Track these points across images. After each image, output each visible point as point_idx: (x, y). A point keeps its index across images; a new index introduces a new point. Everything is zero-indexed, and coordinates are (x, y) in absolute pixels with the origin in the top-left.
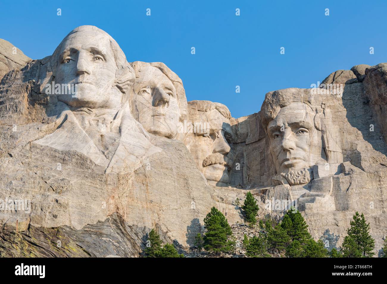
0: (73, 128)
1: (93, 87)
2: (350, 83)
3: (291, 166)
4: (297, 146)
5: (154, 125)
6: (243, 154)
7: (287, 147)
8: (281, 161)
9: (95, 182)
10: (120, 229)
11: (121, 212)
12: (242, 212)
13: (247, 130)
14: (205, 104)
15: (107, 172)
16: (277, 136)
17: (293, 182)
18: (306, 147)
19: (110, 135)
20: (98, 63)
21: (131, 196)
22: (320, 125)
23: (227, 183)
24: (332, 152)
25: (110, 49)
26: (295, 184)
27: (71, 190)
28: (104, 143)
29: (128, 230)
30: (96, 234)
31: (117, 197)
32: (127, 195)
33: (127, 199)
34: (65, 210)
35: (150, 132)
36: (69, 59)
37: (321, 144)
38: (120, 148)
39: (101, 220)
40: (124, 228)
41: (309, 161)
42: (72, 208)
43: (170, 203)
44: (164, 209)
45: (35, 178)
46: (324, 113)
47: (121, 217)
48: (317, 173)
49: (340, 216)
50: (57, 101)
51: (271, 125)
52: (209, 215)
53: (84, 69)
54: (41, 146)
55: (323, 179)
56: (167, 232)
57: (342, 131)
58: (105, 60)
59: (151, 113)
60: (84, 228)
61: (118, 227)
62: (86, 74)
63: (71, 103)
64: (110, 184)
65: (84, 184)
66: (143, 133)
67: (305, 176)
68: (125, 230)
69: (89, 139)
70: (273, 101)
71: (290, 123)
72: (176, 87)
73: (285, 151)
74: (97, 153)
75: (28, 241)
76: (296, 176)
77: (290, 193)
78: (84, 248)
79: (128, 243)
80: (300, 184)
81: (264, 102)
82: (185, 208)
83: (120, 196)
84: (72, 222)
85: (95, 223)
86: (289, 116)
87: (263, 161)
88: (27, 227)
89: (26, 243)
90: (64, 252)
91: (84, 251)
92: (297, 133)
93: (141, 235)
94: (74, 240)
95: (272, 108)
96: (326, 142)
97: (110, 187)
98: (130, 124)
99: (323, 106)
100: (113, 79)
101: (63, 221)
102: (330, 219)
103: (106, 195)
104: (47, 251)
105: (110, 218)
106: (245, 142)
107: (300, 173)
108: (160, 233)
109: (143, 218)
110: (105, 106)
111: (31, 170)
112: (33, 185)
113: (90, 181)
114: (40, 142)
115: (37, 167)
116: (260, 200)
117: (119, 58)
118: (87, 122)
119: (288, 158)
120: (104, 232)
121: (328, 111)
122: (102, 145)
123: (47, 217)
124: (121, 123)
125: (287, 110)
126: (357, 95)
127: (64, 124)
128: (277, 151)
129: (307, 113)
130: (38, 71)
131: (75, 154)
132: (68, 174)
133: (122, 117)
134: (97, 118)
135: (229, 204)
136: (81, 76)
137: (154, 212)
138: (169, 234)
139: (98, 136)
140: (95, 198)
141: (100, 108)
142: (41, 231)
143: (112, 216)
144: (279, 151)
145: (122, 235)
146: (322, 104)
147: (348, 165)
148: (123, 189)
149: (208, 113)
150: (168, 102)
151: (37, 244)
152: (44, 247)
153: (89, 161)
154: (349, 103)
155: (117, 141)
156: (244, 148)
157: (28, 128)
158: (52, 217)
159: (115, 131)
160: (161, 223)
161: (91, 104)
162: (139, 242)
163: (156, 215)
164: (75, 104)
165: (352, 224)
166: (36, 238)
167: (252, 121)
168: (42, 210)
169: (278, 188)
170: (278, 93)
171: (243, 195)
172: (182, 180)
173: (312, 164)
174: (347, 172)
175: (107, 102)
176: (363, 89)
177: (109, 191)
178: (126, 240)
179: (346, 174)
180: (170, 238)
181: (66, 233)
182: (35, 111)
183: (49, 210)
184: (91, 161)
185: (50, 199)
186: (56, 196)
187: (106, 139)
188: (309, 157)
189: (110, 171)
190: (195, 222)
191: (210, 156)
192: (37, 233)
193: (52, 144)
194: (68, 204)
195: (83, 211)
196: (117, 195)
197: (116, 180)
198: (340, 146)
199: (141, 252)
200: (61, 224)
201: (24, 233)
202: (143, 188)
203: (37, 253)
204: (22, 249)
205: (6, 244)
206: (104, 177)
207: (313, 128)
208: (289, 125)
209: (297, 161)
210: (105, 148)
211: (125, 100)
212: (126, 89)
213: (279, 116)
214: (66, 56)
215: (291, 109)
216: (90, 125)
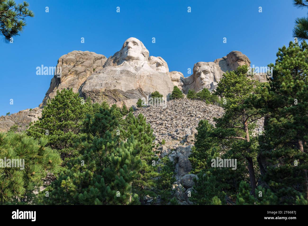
0: (126, 65)
1: (133, 52)
2: (221, 61)
4: (206, 78)
8: (200, 83)
9: (132, 78)
10: (141, 93)
11: (141, 87)
13: (189, 80)
18: (209, 78)
19: (139, 67)
20: (135, 46)
22: (213, 71)
24: (218, 79)
27: (122, 79)
29: (144, 93)
30: (131, 93)
31: (140, 82)
33: (143, 83)
34: (119, 84)
36: (126, 46)
37: (213, 77)
38: (142, 69)
39: (133, 89)
42: (122, 85)
44: (158, 88)
45: (110, 77)
47: (141, 89)
48: (213, 84)
50: (122, 60)
51: (197, 73)
54: (115, 70)
58: (138, 45)
60: (127, 91)
62: (131, 48)
63: (126, 59)
65: (128, 78)
67: (209, 86)
69: (131, 67)
70: (196, 65)
72: (165, 64)
73: (202, 79)
74: (133, 70)
76: (206, 87)
78: (125, 96)
81: (194, 67)
84: (122, 89)
85: (131, 90)
88: (105, 90)
89: (104, 95)
90: (117, 97)
92: (205, 74)
93: (148, 94)
94: (122, 93)
95: (196, 68)
96: (215, 76)
97: (137, 79)
99: (213, 66)
100: (141, 51)
103: (135, 82)
104: (111, 97)
106: (188, 84)
109: (149, 90)
110: (138, 59)
111: (109, 75)
112: (109, 79)
113: (130, 77)
117: (143, 46)
119: (202, 81)
120: (134, 93)
121: (215, 67)
124: (143, 65)
125: (201, 68)
126: (224, 64)
127: (123, 65)
129: (208, 68)
130: (116, 54)
131: (126, 70)
134: (135, 63)
136: (129, 49)
137: (154, 88)
139: (134, 66)
140: (131, 82)
141: (136, 60)
142: (110, 91)
143: (138, 88)
144: (199, 81)
145: (141, 95)
148: (142, 80)
149: (176, 74)
150: (161, 65)
151: (108, 95)
153: (130, 72)
154: (222, 66)
156: (188, 86)
158: (114, 86)
159: (141, 66)
161: (133, 58)
164: (127, 59)
167: (190, 78)
168: (111, 85)
170: (198, 63)
172: (165, 82)
176: (226, 62)
178: (143, 96)
181: (119, 91)
184: (131, 72)
185: (114, 82)
186: (117, 81)
187: (137, 67)
188: (210, 81)
189: (138, 74)
190: (169, 94)
192: (108, 92)
194: (121, 83)
195: (126, 86)
197: (139, 77)
198: (220, 77)
200: (117, 89)
201: (103, 92)
202: (150, 81)
203: (108, 98)
204: (102, 97)
205: (97, 96)
206: (135, 76)
207: (211, 72)
208: (202, 71)
209: (206, 82)
210: (137, 69)
211: (145, 59)
212: (145, 55)
213: (199, 69)
214: (125, 45)
215: (203, 67)
216: (132, 64)
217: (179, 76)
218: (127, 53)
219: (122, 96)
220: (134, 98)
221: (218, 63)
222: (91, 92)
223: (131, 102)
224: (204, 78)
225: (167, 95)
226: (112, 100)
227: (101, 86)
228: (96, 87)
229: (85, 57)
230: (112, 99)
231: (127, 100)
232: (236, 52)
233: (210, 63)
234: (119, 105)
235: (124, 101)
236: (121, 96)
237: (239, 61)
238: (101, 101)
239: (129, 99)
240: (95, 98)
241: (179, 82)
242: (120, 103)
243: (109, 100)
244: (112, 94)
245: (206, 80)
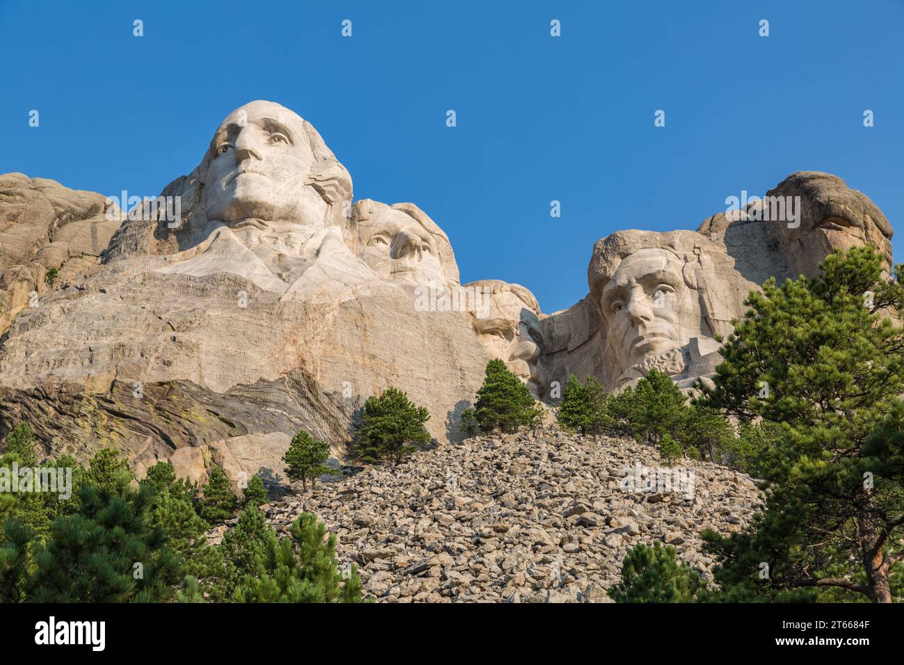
0: (227, 247)
1: (266, 180)
2: (738, 225)
4: (657, 315)
6: (564, 370)
7: (639, 314)
8: (629, 344)
9: (259, 316)
10: (307, 398)
11: (309, 368)
13: (569, 329)
15: (283, 300)
16: (619, 305)
18: (673, 316)
19: (298, 256)
20: (277, 146)
21: (330, 340)
22: (694, 279)
24: (721, 323)
25: (302, 129)
27: (207, 325)
28: (282, 264)
29: (325, 400)
30: (254, 401)
31: (301, 341)
32: (323, 338)
33: (321, 346)
34: (189, 354)
36: (226, 147)
37: (699, 311)
38: (313, 269)
39: (265, 377)
40: (316, 396)
41: (680, 340)
42: (206, 354)
43: (412, 367)
44: (400, 374)
45: (140, 314)
46: (699, 261)
47: (309, 377)
48: (696, 351)
50: (206, 221)
51: (607, 288)
53: (248, 147)
54: (164, 275)
58: (291, 142)
59: (390, 268)
60: (230, 390)
61: (301, 393)
62: (252, 158)
63: (227, 213)
64: (288, 320)
65: (237, 319)
67: (674, 360)
68: (317, 400)
69: (254, 257)
70: (606, 249)
71: (639, 276)
72: (438, 242)
73: (635, 322)
74: (266, 275)
75: (108, 410)
76: (659, 362)
78: (223, 415)
79: (323, 423)
81: (592, 258)
82: (444, 385)
83: (308, 339)
84: (206, 380)
85: (253, 381)
86: (637, 267)
88: (109, 385)
89: (104, 414)
90: (179, 423)
91: (222, 420)
92: (653, 294)
93: (350, 410)
94: (201, 403)
95: (607, 260)
96: (708, 305)
97: (288, 325)
98: (339, 249)
100: (307, 172)
101: (183, 370)
103: (279, 337)
104: (145, 424)
105: (287, 379)
106: (566, 349)
107: (665, 357)
110: (290, 215)
111: (135, 304)
112: (132, 323)
113: (247, 314)
114: (163, 271)
115: (147, 299)
117: (318, 146)
118: (254, 239)
119: (640, 335)
120: (270, 398)
121: (705, 258)
122: (280, 266)
123: (151, 365)
124: (321, 247)
125: (631, 261)
126: (755, 238)
127: (213, 246)
128: (620, 333)
129: (668, 262)
131: (225, 277)
132: (207, 306)
133: (324, 238)
134: (275, 235)
136: (243, 162)
137: (377, 374)
139: (273, 256)
140: (256, 342)
141: (281, 221)
143: (291, 374)
144: (623, 331)
145: (310, 408)
146: (695, 248)
148: (315, 328)
149: (499, 295)
151: (126, 413)
152: (139, 417)
154: (742, 251)
155: (309, 261)
156: (566, 359)
157: (147, 259)
158: (162, 365)
159: (309, 253)
161: (263, 209)
162: (345, 423)
163: (384, 381)
166: (124, 403)
167: (576, 315)
168: (142, 355)
170: (615, 236)
172: (438, 340)
173: (685, 342)
175: (294, 208)
177: (286, 330)
178: (318, 417)
181: (188, 391)
183: (157, 355)
184: (254, 286)
185: (161, 337)
186: (175, 334)
187: (289, 259)
188: (678, 332)
189: (290, 298)
192: (127, 393)
193: (186, 271)
194: (197, 346)
196: (302, 338)
197: (300, 313)
198: (734, 311)
199: (350, 439)
200: (179, 377)
201: (100, 397)
202: (355, 331)
203: (125, 431)
204: (94, 426)
205: (64, 421)
206: (276, 307)
207: (683, 285)
208: (638, 280)
209: (659, 338)
210: (284, 269)
211: (331, 217)
212: (332, 194)
213: (619, 271)
214: (221, 142)
215: (639, 256)
216: (261, 242)
217: (516, 304)
218: (232, 183)
219: (202, 419)
220: (271, 426)
221: (719, 235)
222: (34, 396)
224: (649, 313)
225: (452, 409)
226: (150, 439)
227: (87, 362)
228: (58, 371)
230: (147, 433)
231: (230, 440)
232: (813, 178)
233: (678, 236)
234: (187, 466)
235: (214, 444)
236: (199, 415)
237: (830, 228)
238: (89, 445)
239: (245, 431)
240: (55, 432)
241: (515, 339)
242: (194, 456)
243: (133, 440)
244: (152, 409)
245: (659, 324)
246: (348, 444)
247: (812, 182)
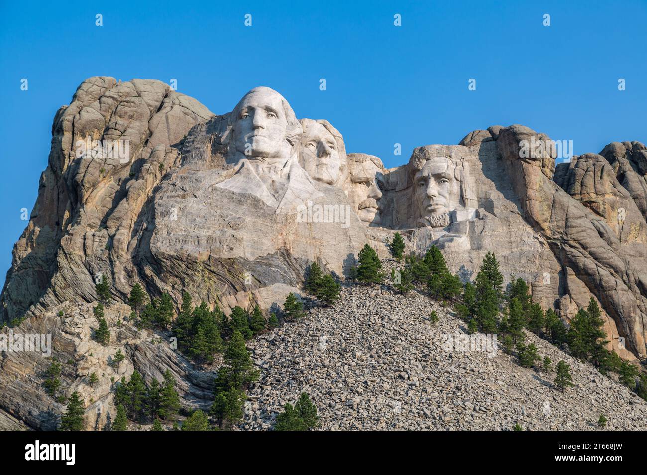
0: (249, 174)
1: (266, 139)
2: (486, 141)
3: (434, 210)
4: (440, 194)
5: (318, 173)
6: (393, 200)
7: (431, 195)
8: (425, 206)
9: (267, 221)
10: (287, 261)
11: (288, 246)
12: (391, 249)
13: (397, 179)
14: (362, 156)
15: (277, 213)
16: (423, 185)
17: (435, 225)
18: (447, 195)
19: (281, 181)
20: (271, 119)
22: (459, 176)
23: (378, 224)
24: (469, 200)
25: (282, 107)
26: (436, 226)
27: (246, 227)
28: (275, 188)
29: (294, 262)
30: (266, 264)
31: (284, 234)
32: (294, 232)
33: (293, 236)
34: (240, 244)
35: (314, 179)
36: (247, 116)
37: (460, 193)
38: (289, 192)
39: (270, 253)
40: (290, 260)
41: (449, 207)
42: (246, 242)
43: (329, 240)
44: (324, 245)
45: (215, 216)
46: (463, 166)
47: (288, 251)
48: (456, 217)
49: (474, 254)
51: (418, 175)
52: (363, 251)
53: (259, 124)
55: (460, 222)
56: (326, 265)
57: (478, 182)
58: (278, 117)
59: (315, 163)
60: (256, 259)
61: (285, 259)
62: (261, 129)
64: (279, 223)
65: (257, 222)
66: (308, 180)
67: (445, 220)
68: (291, 262)
69: (262, 183)
70: (419, 155)
71: (434, 173)
72: (338, 141)
73: (429, 197)
74: (268, 196)
75: (208, 269)
76: (438, 219)
77: (432, 233)
78: (256, 276)
79: (293, 273)
80: (441, 226)
81: (412, 156)
82: (342, 244)
83: (287, 233)
84: (246, 254)
85: (265, 255)
86: (433, 168)
87: (409, 206)
88: (208, 257)
89: (206, 271)
90: (238, 279)
91: (256, 279)
92: (439, 183)
93: (304, 266)
94: (247, 270)
95: (419, 161)
96: (464, 191)
97: (279, 225)
98: (298, 173)
99: (462, 160)
100: (284, 133)
101: (238, 253)
102: (466, 256)
103: (275, 232)
104: (224, 278)
105: (278, 252)
106: (395, 189)
107: (441, 217)
108: (321, 265)
109: (306, 252)
110: (276, 156)
111: (212, 209)
112: (213, 222)
113: (262, 219)
114: (221, 186)
115: (217, 206)
116: (406, 239)
117: (289, 116)
118: (260, 169)
119: (431, 203)
120: (272, 263)
121: (466, 164)
122: (273, 189)
123: (225, 249)
124: (290, 171)
125: (431, 164)
126: (492, 152)
127: (241, 171)
129: (448, 166)
130: (220, 125)
131: (250, 196)
132: (244, 213)
133: (291, 166)
134: (269, 166)
135: (380, 242)
136: (256, 130)
137: (316, 247)
138: (329, 266)
139: (270, 182)
140: (265, 234)
141: (272, 158)
142: (219, 261)
143: (280, 249)
144: (423, 198)
145: (288, 266)
146: (461, 158)
147: (482, 211)
148: (290, 227)
149: (364, 164)
150: (330, 154)
151: (216, 272)
152: (222, 275)
155: (286, 186)
156: (394, 195)
157: (210, 173)
158: (229, 250)
159: (285, 177)
160: (321, 257)
161: (265, 154)
162: (302, 273)
163: (318, 250)
165: (484, 261)
166: (215, 267)
167: (401, 172)
168: (220, 243)
169: (422, 229)
170: (424, 148)
171: (393, 234)
173: (452, 209)
174: (481, 217)
175: (278, 152)
176: (497, 147)
177: (278, 228)
178: (291, 270)
179: (480, 219)
180: (328, 269)
181: (241, 263)
182: (216, 159)
183: (227, 244)
184: (263, 203)
185: (228, 234)
186: (233, 232)
187: (277, 184)
188: (449, 203)
189: (280, 211)
190: (350, 256)
191: (365, 201)
192: (216, 262)
193: (231, 187)
194: (243, 239)
195: (255, 245)
196: (285, 232)
197: (284, 219)
198: (476, 195)
199: (304, 281)
200: (237, 255)
201: (204, 262)
202: (307, 226)
203: (216, 280)
204: (203, 276)
205: (190, 272)
206: (274, 216)
207: (454, 179)
208: (433, 175)
209: (439, 206)
210: (276, 191)
211: (293, 152)
212: (295, 142)
213: (424, 168)
214: (244, 112)
215: (434, 162)
216: (263, 172)
217: (373, 169)
218: (251, 139)
219: (248, 278)
221: (477, 148)
222: (176, 259)
223: (270, 292)
224: (436, 193)
225: (346, 258)
226: (227, 286)
227: (196, 243)
228: (185, 247)
229: (127, 109)
230: (225, 282)
231: (260, 289)
232: (521, 134)
233: (454, 149)
234: (243, 301)
235: (254, 291)
236: (246, 276)
237: (525, 162)
238: (201, 285)
239: (265, 285)
240: (186, 276)
241: (371, 187)
242: (246, 296)
243: (219, 285)
244: (227, 271)
245: (440, 199)
246: (303, 282)
247: (521, 136)
